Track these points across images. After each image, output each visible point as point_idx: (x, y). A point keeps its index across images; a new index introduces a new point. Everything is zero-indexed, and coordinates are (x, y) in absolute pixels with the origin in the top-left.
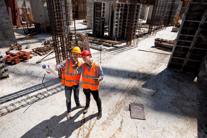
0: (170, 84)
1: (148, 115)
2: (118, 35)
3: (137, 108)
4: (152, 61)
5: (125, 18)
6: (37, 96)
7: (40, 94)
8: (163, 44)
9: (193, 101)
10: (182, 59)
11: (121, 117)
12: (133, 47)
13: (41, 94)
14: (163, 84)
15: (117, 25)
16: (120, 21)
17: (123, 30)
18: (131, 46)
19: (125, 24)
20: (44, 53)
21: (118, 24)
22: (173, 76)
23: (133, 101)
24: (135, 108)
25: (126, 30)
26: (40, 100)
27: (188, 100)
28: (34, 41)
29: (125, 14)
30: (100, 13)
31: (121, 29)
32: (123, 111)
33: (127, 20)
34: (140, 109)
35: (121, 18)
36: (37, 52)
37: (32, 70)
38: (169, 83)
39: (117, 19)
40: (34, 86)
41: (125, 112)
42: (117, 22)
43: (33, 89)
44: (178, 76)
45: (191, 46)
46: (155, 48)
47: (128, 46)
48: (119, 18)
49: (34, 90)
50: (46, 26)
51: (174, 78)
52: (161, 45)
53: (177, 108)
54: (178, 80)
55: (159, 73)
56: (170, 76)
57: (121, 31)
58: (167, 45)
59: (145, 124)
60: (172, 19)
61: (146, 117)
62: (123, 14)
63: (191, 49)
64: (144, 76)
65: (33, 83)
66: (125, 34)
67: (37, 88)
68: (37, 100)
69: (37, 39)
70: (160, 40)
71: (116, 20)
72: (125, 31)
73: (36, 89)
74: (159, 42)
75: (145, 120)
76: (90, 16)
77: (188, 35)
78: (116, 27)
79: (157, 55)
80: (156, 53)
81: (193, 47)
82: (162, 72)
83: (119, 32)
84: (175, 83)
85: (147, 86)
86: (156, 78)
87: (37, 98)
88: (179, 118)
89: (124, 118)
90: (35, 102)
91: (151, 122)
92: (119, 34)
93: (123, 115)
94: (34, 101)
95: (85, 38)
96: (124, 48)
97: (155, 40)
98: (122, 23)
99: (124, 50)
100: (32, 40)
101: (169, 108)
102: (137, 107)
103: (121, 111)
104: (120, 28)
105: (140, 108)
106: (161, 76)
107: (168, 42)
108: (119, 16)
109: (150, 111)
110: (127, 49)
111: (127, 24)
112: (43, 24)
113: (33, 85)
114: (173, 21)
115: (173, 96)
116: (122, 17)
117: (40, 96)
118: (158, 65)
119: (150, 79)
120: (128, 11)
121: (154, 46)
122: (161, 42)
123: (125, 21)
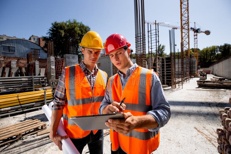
8: (207, 84)
12: (179, 89)
18: (176, 88)
25: (166, 77)
33: (165, 69)
46: (200, 88)
52: (205, 85)
57: (161, 78)
60: (193, 72)
70: (202, 81)
74: (202, 83)
96: (171, 90)
97: (197, 81)
107: (210, 81)
110: (174, 90)
111: (165, 73)
114: (195, 74)
116: (161, 67)
120: (165, 62)
121: (198, 86)
122: (204, 83)
123: (163, 70)
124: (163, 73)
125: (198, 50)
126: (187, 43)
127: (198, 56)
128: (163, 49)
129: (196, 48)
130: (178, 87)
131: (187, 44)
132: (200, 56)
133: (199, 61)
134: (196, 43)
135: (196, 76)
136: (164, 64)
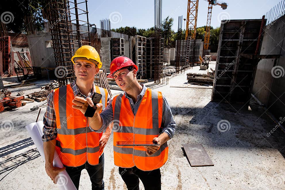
0: (224, 116)
1: (215, 157)
2: (142, 74)
3: (195, 150)
4: (190, 95)
5: (148, 53)
6: (25, 154)
7: (32, 151)
8: (197, 78)
9: (262, 132)
10: (227, 86)
11: (175, 167)
12: (163, 85)
13: (34, 151)
14: (215, 117)
15: (140, 61)
16: (144, 58)
17: (148, 68)
18: (160, 84)
19: (149, 61)
20: (44, 98)
21: (142, 60)
22: (222, 108)
23: (184, 142)
24: (193, 151)
25: (151, 67)
26: (31, 160)
27: (254, 131)
28: (30, 87)
29: (148, 50)
30: (118, 50)
31: (145, 67)
32: (176, 158)
33: (151, 56)
34: (199, 152)
35: (144, 54)
36: (34, 98)
37: (23, 119)
38: (222, 116)
39: (140, 55)
40: (23, 140)
41: (179, 159)
42: (140, 58)
43: (20, 145)
44: (229, 107)
45: (235, 70)
46: (189, 84)
47: (157, 84)
48: (142, 53)
49: (22, 146)
50: (49, 70)
51: (225, 109)
52: (195, 79)
53: (248, 143)
54: (231, 112)
55: (205, 107)
56: (219, 109)
57: (145, 68)
58: (202, 79)
59: (215, 172)
60: (197, 59)
61: (213, 161)
62: (146, 49)
63: (236, 73)
64: (188, 111)
65: (21, 137)
66: (151, 73)
67: (28, 143)
68: (25, 161)
69: (36, 85)
70: (193, 74)
71: (138, 56)
72: (150, 70)
73: (26, 144)
74: (192, 77)
75: (213, 165)
76: (106, 57)
77: (229, 57)
78: (139, 63)
79: (194, 90)
80: (193, 88)
81: (236, 70)
82: (207, 105)
83: (143, 70)
84: (229, 114)
85: (196, 122)
86: (204, 112)
87: (25, 158)
88: (258, 155)
89: (180, 169)
90: (21, 165)
91: (224, 167)
92: (144, 73)
93: (177, 164)
94: (19, 163)
95: (102, 74)
96: (152, 86)
97: (187, 75)
98: (145, 60)
99: (153, 88)
100: (28, 86)
101: (237, 144)
102: (195, 148)
103: (172, 159)
104: (144, 65)
105: (200, 150)
106: (209, 109)
107: (202, 75)
108: (142, 51)
109: (214, 152)
110: (157, 87)
111: (151, 61)
112: (45, 68)
113: (21, 140)
114: (198, 61)
115: (235, 129)
116: (146, 53)
117: (31, 154)
118: (199, 98)
119: (197, 114)
120: (151, 45)
121: (187, 81)
122: (194, 77)
123: (149, 57)
124: (148, 61)
125: (211, 28)
126: (194, 18)
127: (209, 37)
128: (170, 25)
129: (208, 25)
130: (162, 83)
131: (193, 20)
132: (212, 38)
133: (210, 44)
134: (209, 19)
135: (199, 64)
136: (150, 49)
